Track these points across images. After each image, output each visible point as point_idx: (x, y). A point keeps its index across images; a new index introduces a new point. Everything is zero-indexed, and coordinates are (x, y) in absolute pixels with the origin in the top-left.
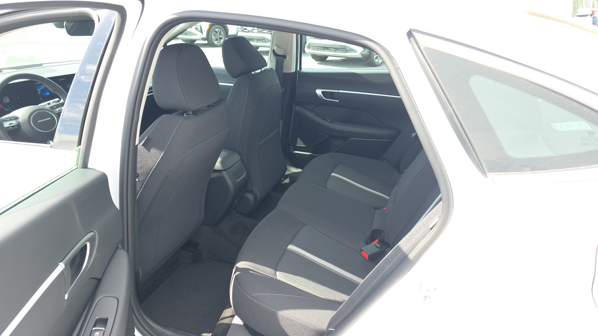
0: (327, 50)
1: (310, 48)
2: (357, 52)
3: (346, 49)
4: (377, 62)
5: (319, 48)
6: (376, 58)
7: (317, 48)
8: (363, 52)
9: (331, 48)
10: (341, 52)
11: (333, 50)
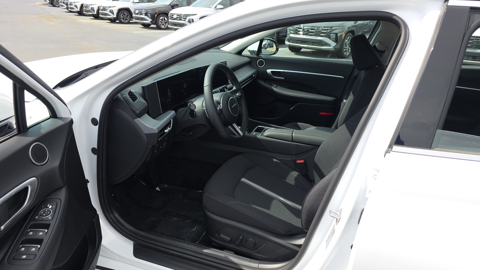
0: (305, 43)
1: (290, 41)
2: (331, 46)
3: (321, 43)
4: (346, 54)
5: (298, 41)
6: (345, 51)
7: (296, 41)
8: (336, 47)
9: (309, 42)
10: (318, 45)
11: (310, 44)
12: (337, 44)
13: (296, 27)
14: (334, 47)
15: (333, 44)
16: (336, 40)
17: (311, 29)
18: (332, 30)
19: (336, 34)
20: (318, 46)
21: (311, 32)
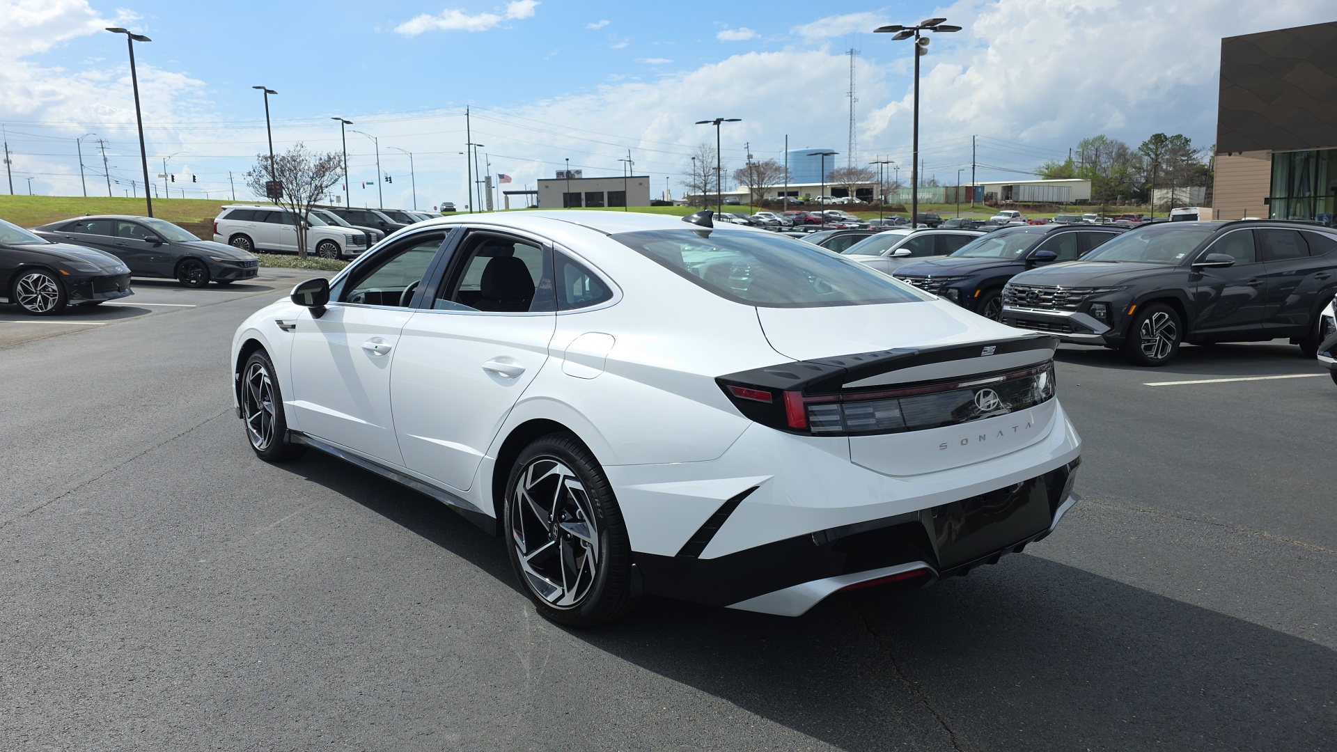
12: (1112, 327)
13: (1016, 290)
14: (1102, 334)
15: (1102, 328)
16: (1108, 320)
17: (1046, 294)
18: (1095, 295)
19: (1107, 304)
20: (1063, 332)
21: (1045, 300)
